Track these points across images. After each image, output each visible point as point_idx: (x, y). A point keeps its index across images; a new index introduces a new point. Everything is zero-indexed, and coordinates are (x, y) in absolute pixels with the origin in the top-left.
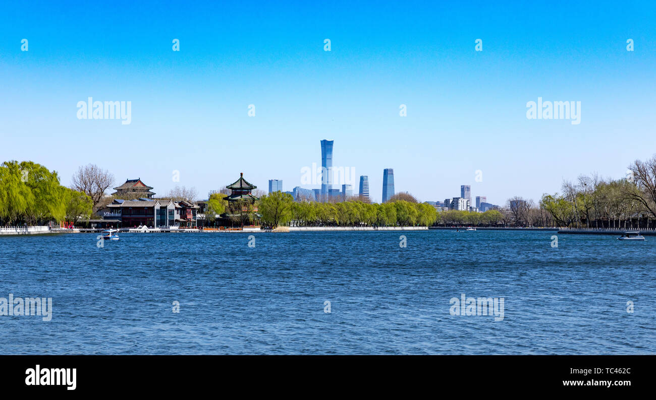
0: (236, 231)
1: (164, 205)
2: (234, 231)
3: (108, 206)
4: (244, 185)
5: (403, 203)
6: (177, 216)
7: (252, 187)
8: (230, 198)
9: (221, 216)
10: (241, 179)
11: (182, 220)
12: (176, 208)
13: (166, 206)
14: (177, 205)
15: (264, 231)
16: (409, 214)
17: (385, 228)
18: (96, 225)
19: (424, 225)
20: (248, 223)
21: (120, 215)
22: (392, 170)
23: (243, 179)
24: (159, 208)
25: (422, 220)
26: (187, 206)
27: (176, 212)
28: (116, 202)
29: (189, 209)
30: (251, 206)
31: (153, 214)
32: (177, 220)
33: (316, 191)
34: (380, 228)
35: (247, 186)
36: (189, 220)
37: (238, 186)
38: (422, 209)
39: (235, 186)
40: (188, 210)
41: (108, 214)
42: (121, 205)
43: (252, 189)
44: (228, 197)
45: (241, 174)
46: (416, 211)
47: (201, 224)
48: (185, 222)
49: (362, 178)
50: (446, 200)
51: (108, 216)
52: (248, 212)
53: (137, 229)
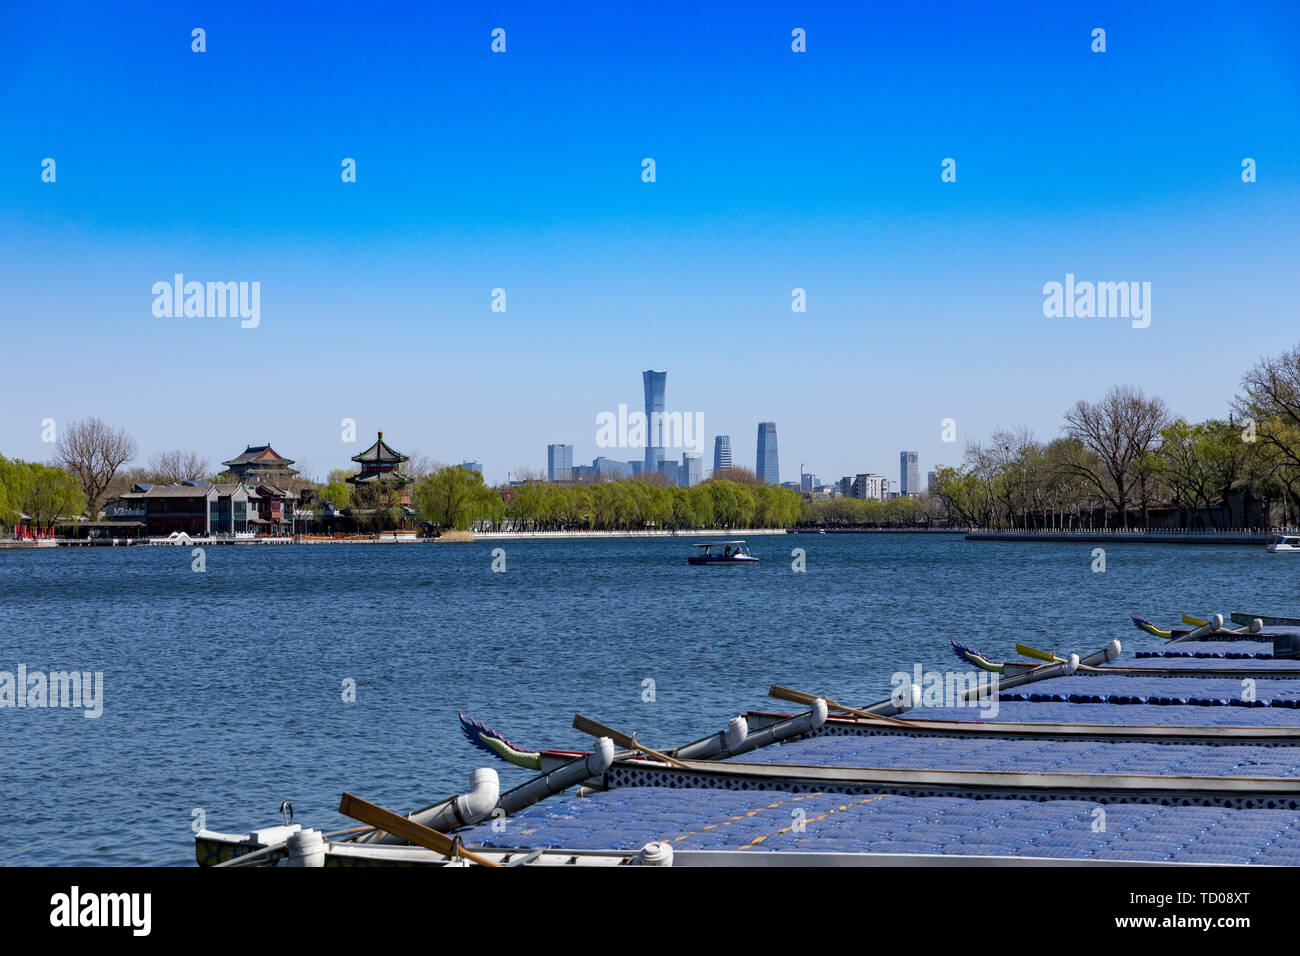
0: (368, 541)
1: (225, 493)
2: (364, 541)
3: (122, 496)
4: (384, 455)
5: (727, 485)
6: (252, 514)
7: (398, 459)
8: (357, 479)
9: (341, 512)
10: (380, 443)
11: (263, 521)
12: (251, 499)
13: (230, 496)
14: (253, 494)
15: (421, 540)
16: (739, 506)
17: (693, 533)
18: (98, 532)
19: (774, 526)
20: (390, 526)
21: (143, 512)
22: (773, 425)
23: (383, 443)
24: (216, 499)
25: (768, 516)
26: (271, 494)
27: (249, 506)
28: (138, 489)
29: (277, 500)
30: (396, 494)
31: (205, 511)
32: (251, 522)
33: (635, 465)
34: (681, 533)
35: (389, 456)
36: (276, 522)
37: (372, 456)
38: (767, 497)
39: (367, 457)
40: (273, 502)
41: (121, 511)
42: (146, 495)
43: (400, 461)
44: (356, 476)
45: (380, 434)
46: (751, 499)
47: (303, 527)
48: (269, 525)
49: (719, 440)
50: (844, 479)
51: (122, 514)
52: (390, 505)
53: (168, 540)
